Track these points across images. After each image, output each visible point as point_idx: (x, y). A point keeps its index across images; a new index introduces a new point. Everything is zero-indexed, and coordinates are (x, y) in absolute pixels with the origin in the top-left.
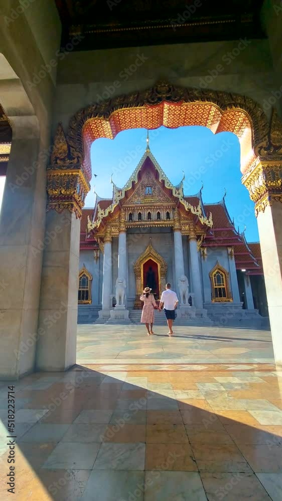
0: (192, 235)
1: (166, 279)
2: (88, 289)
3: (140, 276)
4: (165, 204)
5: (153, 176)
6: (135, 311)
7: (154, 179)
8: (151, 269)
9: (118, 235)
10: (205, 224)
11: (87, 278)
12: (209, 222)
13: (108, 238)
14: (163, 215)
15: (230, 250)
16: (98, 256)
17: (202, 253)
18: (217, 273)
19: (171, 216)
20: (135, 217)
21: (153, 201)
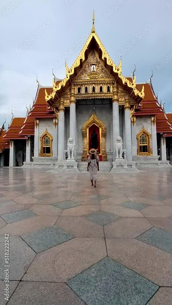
0: (127, 105)
1: (105, 139)
2: (50, 146)
3: (87, 137)
4: (107, 79)
5: (97, 56)
6: (82, 162)
7: (98, 58)
8: (94, 132)
9: (69, 105)
10: (138, 96)
11: (49, 138)
12: (142, 94)
13: (62, 107)
14: (105, 89)
15: (153, 119)
16: (56, 122)
17: (132, 120)
18: (142, 135)
19: (111, 89)
20: (83, 91)
21: (96, 77)
